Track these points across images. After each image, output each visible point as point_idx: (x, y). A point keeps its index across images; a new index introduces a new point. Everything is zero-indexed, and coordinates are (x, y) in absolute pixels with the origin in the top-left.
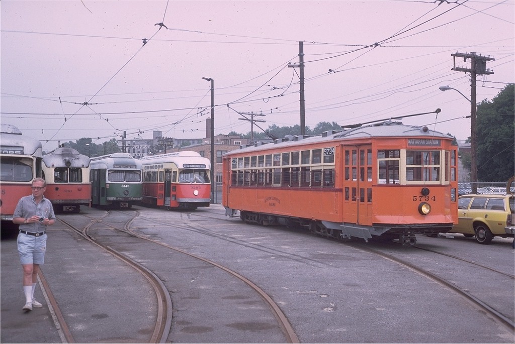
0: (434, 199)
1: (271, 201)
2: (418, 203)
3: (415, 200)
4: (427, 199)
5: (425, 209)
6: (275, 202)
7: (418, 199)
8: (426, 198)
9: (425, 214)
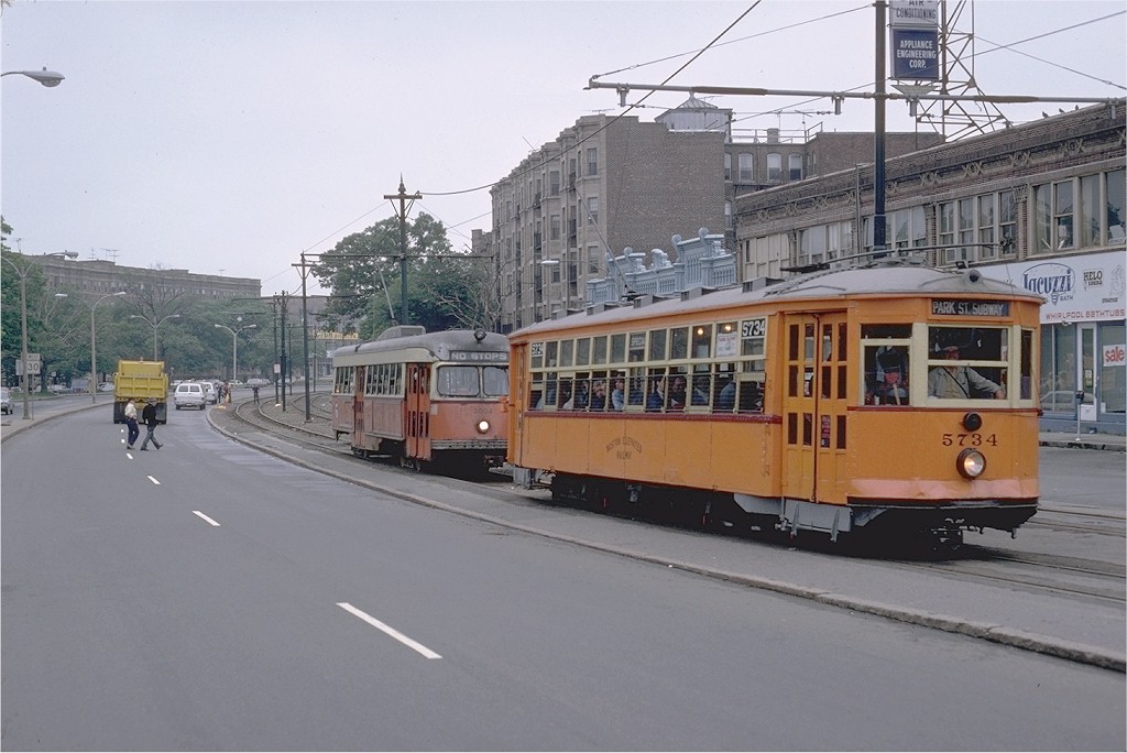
0: (994, 442)
1: (621, 448)
2: (956, 450)
3: (948, 442)
4: (978, 442)
5: (970, 465)
6: (629, 448)
7: (956, 441)
8: (974, 440)
9: (974, 478)
